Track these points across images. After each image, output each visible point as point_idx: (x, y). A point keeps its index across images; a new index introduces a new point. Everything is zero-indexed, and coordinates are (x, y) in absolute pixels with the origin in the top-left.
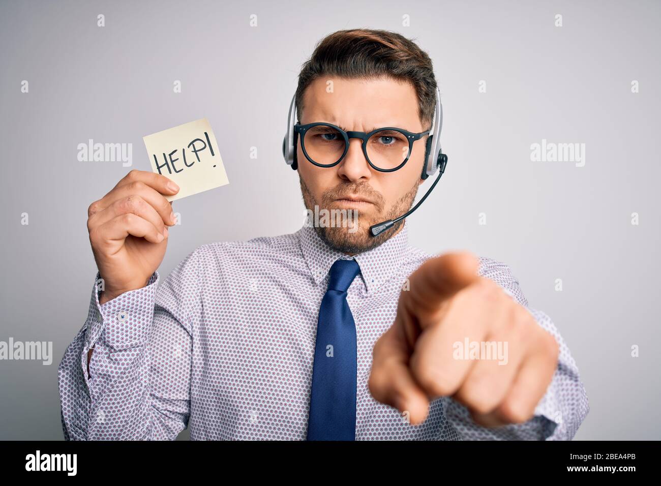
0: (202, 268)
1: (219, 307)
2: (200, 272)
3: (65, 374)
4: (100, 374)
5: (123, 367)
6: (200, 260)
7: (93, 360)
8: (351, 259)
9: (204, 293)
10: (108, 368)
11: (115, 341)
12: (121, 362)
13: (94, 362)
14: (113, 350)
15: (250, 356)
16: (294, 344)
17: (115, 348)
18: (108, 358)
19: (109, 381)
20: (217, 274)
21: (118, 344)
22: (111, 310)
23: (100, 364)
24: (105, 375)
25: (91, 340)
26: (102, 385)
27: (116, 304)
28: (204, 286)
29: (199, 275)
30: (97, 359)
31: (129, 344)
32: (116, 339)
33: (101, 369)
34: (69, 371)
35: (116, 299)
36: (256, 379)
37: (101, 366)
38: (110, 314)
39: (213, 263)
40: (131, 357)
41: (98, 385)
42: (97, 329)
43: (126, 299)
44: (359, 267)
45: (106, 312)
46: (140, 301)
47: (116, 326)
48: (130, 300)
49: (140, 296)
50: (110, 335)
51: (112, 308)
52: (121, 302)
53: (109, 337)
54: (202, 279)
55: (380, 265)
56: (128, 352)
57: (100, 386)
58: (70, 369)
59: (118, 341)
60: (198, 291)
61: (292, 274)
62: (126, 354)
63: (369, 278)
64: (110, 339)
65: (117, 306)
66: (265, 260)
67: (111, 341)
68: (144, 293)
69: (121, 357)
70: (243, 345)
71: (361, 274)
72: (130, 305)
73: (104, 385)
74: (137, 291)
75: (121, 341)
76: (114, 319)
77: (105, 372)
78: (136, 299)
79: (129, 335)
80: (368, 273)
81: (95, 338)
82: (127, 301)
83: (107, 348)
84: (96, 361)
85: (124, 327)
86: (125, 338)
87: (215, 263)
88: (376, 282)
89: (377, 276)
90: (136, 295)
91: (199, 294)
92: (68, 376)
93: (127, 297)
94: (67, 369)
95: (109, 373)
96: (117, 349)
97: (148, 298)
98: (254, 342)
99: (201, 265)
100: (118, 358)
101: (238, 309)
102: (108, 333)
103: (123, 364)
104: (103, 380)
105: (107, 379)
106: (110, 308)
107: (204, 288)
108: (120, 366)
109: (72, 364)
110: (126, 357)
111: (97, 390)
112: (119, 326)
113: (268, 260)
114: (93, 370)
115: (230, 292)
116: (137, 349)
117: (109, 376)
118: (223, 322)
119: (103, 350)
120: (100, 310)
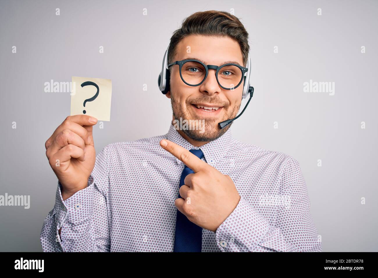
0: (109, 159)
1: (119, 182)
2: (108, 161)
3: (44, 240)
4: (68, 239)
5: (81, 234)
6: (108, 154)
7: (62, 232)
8: (198, 149)
9: (110, 174)
10: (72, 236)
11: (74, 220)
12: (79, 232)
13: (63, 233)
14: (74, 225)
15: (138, 211)
16: (165, 199)
17: (75, 224)
18: (71, 229)
19: (73, 243)
20: (118, 162)
21: (77, 222)
22: (70, 203)
23: (67, 234)
24: (71, 240)
25: (61, 222)
26: (70, 245)
27: (73, 199)
28: (111, 169)
29: (107, 162)
30: (65, 231)
31: (83, 220)
32: (75, 219)
33: (68, 236)
34: (46, 238)
35: (72, 197)
36: (142, 225)
37: (68, 235)
38: (70, 205)
39: (115, 155)
40: (84, 227)
41: (67, 245)
42: (64, 215)
43: (78, 195)
44: (203, 154)
45: (67, 204)
46: (86, 195)
47: (74, 212)
48: (81, 196)
49: (86, 193)
50: (71, 217)
51: (71, 202)
52: (76, 197)
53: (71, 219)
54: (109, 165)
55: (215, 151)
56: (82, 225)
57: (68, 246)
58: (47, 236)
59: (76, 220)
60: (107, 173)
61: (165, 160)
62: (81, 226)
63: (209, 160)
64: (71, 220)
65: (74, 200)
66: (147, 152)
67: (72, 221)
68: (88, 190)
69: (79, 228)
70: (134, 204)
71: (204, 158)
72: (81, 198)
73: (71, 245)
74: (84, 190)
75: (78, 220)
76: (73, 208)
77: (71, 238)
78: (84, 195)
79: (83, 216)
80: (209, 157)
81: (63, 220)
82: (79, 196)
83: (70, 225)
84: (65, 233)
85: (79, 212)
86: (80, 218)
87: (116, 155)
88: (214, 162)
89: (214, 158)
90: (84, 192)
91: (108, 174)
92: (46, 241)
93: (79, 194)
94: (45, 236)
95: (73, 238)
96: (76, 225)
97: (90, 193)
98: (141, 203)
99: (108, 157)
100: (77, 229)
101: (130, 183)
102: (70, 216)
103: (81, 232)
104: (70, 242)
105: (72, 242)
106: (69, 202)
107: (110, 171)
108: (79, 233)
109: (48, 233)
110: (82, 228)
111: (67, 248)
112: (76, 211)
113: (149, 152)
114: (63, 237)
115: (126, 173)
116: (88, 222)
117: (73, 240)
118: (122, 190)
119: (68, 226)
120: (64, 204)
